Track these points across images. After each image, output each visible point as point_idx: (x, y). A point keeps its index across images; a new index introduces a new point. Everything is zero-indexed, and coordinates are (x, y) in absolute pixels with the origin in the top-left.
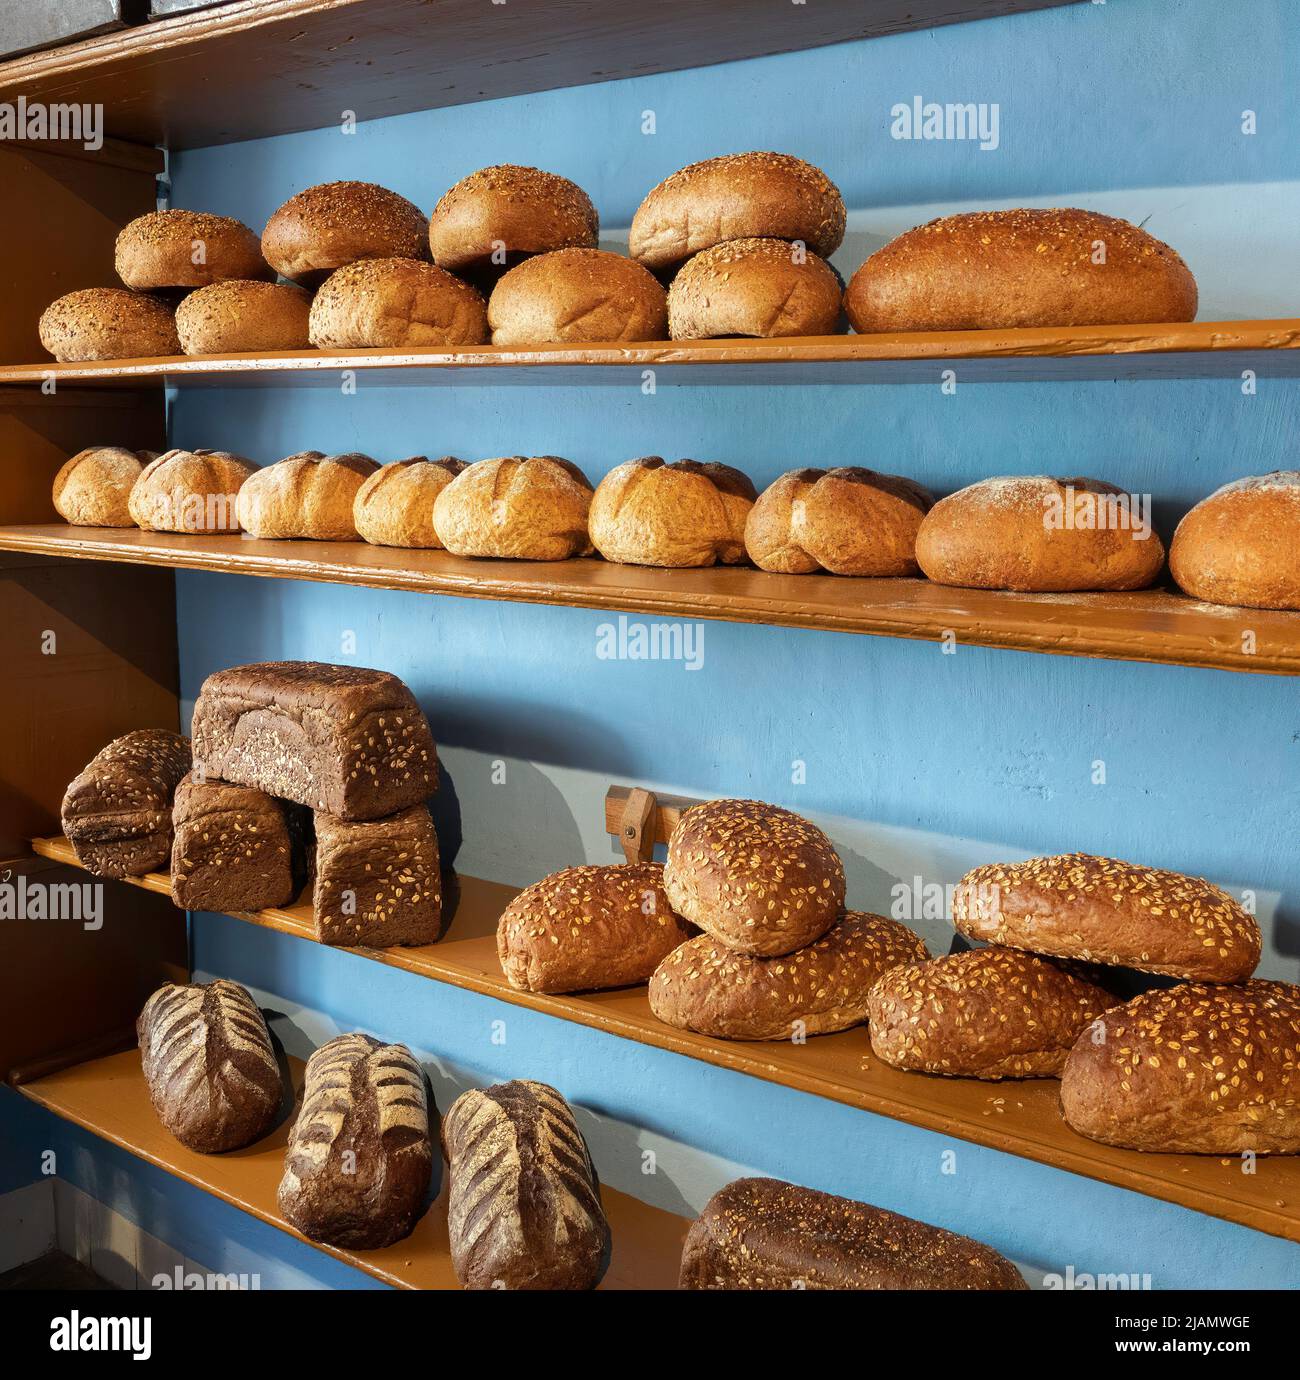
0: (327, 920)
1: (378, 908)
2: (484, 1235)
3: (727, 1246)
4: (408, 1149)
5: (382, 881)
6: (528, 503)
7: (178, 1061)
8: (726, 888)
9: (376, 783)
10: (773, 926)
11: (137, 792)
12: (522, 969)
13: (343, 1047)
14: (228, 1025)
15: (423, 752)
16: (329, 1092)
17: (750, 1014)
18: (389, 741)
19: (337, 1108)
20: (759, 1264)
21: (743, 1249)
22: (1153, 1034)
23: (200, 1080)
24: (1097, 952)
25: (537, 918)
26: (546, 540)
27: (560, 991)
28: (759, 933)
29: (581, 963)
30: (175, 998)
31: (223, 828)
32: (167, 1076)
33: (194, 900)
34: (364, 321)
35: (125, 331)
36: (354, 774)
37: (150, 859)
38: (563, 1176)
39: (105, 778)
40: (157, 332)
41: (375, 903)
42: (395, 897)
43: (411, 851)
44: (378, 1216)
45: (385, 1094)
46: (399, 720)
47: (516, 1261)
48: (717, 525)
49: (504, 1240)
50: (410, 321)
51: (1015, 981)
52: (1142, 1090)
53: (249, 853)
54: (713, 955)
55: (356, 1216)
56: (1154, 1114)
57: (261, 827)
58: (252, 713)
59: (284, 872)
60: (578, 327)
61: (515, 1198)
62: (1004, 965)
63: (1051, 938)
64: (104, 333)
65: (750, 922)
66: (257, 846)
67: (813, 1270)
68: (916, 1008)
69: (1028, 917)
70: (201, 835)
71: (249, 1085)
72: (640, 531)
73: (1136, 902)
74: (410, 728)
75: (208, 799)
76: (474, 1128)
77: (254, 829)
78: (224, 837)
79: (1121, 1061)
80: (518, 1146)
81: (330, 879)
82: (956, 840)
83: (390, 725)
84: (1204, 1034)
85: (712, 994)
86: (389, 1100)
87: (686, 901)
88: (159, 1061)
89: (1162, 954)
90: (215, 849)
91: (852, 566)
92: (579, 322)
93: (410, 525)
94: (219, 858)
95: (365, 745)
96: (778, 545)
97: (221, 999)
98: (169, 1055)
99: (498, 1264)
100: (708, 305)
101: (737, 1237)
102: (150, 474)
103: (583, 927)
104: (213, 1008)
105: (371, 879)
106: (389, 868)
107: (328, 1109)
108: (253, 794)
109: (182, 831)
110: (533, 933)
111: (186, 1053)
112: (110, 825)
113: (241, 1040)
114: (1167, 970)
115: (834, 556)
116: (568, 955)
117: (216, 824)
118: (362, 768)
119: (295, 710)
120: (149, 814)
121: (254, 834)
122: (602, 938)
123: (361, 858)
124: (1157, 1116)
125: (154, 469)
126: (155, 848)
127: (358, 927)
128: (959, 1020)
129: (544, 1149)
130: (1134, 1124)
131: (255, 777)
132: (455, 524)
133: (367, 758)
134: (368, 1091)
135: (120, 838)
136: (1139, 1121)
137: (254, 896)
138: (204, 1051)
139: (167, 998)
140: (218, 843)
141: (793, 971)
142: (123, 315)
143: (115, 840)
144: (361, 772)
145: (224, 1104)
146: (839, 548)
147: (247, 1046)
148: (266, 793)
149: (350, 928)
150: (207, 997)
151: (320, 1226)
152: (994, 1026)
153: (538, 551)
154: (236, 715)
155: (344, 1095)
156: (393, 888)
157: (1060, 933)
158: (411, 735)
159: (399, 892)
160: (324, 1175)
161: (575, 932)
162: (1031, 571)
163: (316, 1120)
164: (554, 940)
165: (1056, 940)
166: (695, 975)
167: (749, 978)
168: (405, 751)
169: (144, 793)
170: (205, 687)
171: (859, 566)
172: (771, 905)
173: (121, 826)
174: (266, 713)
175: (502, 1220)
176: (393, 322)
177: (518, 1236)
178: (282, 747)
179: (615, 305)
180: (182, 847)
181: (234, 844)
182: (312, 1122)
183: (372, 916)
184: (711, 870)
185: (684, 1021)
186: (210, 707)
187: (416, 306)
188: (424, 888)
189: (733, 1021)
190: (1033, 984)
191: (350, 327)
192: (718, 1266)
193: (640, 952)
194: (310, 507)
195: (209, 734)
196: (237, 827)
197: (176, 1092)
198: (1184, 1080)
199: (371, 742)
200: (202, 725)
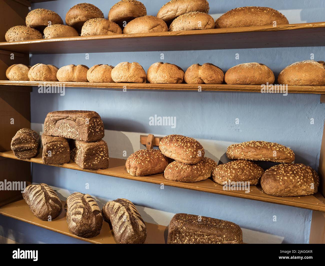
0: (85, 164)
1: (96, 161)
2: (124, 231)
3: (180, 227)
4: (98, 215)
5: (97, 155)
6: (136, 70)
7: (38, 200)
8: (184, 150)
9: (93, 134)
10: (195, 157)
11: (30, 139)
12: (135, 171)
13: (76, 195)
14: (48, 192)
15: (102, 128)
16: (78, 204)
17: (191, 176)
18: (96, 125)
19: (81, 207)
20: (188, 231)
21: (184, 228)
22: (283, 173)
23: (44, 204)
24: (265, 158)
25: (138, 160)
26: (139, 78)
27: (143, 175)
28: (193, 159)
29: (148, 169)
30: (34, 187)
31: (55, 145)
32: (36, 204)
33: (48, 162)
34: (98, 29)
35: (31, 34)
36: (90, 132)
37: (32, 155)
38: (138, 217)
39: (22, 136)
40: (38, 36)
41: (95, 160)
42: (99, 158)
43: (103, 148)
44: (94, 230)
45: (91, 203)
46: (98, 120)
47: (132, 235)
48: (179, 75)
49: (129, 231)
50: (108, 31)
51: (247, 165)
52: (284, 184)
53: (61, 151)
54: (180, 165)
55: (89, 230)
56: (287, 188)
57: (64, 145)
58: (61, 120)
59: (68, 155)
60: (153, 30)
61: (130, 222)
62: (244, 163)
63: (255, 156)
64: (26, 34)
65: (191, 157)
66: (63, 149)
67: (201, 230)
68: (229, 172)
69: (249, 153)
70: (50, 147)
71: (56, 205)
72: (163, 75)
73: (273, 148)
74: (100, 122)
75: (52, 139)
76: (115, 209)
77: (62, 146)
78: (55, 147)
79: (278, 179)
80: (127, 211)
81: (86, 154)
82: (220, 141)
83: (96, 121)
84: (293, 172)
85: (182, 173)
86: (92, 205)
87: (172, 154)
88: (33, 201)
89: (280, 157)
90: (53, 150)
91: (212, 82)
92: (154, 29)
93: (103, 77)
94: (54, 152)
95: (92, 125)
96: (196, 78)
97: (45, 187)
98: (36, 199)
99: (128, 237)
100: (189, 23)
101: (182, 225)
102: (34, 68)
103: (148, 161)
104: (44, 189)
105: (95, 154)
106: (98, 152)
107: (79, 208)
108: (61, 138)
109: (46, 146)
110: (138, 163)
111: (40, 198)
112: (23, 147)
113: (52, 195)
114: (279, 161)
115: (209, 79)
116: (146, 167)
117: (54, 145)
118: (91, 130)
119: (75, 118)
120: (32, 144)
121: (62, 147)
122: (152, 163)
123: (92, 150)
124: (288, 189)
125: (34, 67)
126: (33, 152)
127: (92, 165)
128: (238, 174)
129: (133, 212)
130: (283, 191)
131: (62, 134)
132: (119, 74)
133: (92, 128)
134: (86, 203)
135: (26, 150)
136: (284, 190)
137: (62, 161)
138: (44, 198)
139: (31, 188)
140: (54, 149)
141: (198, 167)
142: (30, 31)
143: (23, 151)
144: (91, 131)
145: (50, 209)
146: (210, 78)
147: (54, 196)
148: (64, 138)
149: (90, 165)
150: (41, 187)
151: (81, 233)
152: (246, 175)
153: (138, 80)
154: (56, 121)
155: (81, 204)
156: (99, 156)
157: (257, 155)
158: (100, 124)
159: (100, 157)
160: (81, 222)
161: (147, 162)
162: (257, 80)
163: (77, 210)
164: (143, 164)
165: (256, 157)
166: (177, 169)
167: (190, 169)
168: (99, 127)
169: (31, 140)
170: (48, 115)
171: (214, 81)
172: (195, 153)
173: (26, 147)
174: (65, 120)
175: (128, 227)
176: (105, 30)
177: (132, 230)
178: (70, 127)
179: (161, 26)
180: (45, 150)
181: (58, 149)
182: (76, 211)
183: (95, 163)
184: (179, 147)
185: (176, 179)
186: (49, 119)
187: (110, 27)
188: (105, 156)
189: (187, 178)
190: (251, 166)
191: (94, 31)
192: (178, 232)
193: (160, 166)
194: (76, 74)
195: (49, 126)
196: (58, 145)
197: (39, 207)
198: (292, 181)
199: (93, 124)
200: (47, 123)
